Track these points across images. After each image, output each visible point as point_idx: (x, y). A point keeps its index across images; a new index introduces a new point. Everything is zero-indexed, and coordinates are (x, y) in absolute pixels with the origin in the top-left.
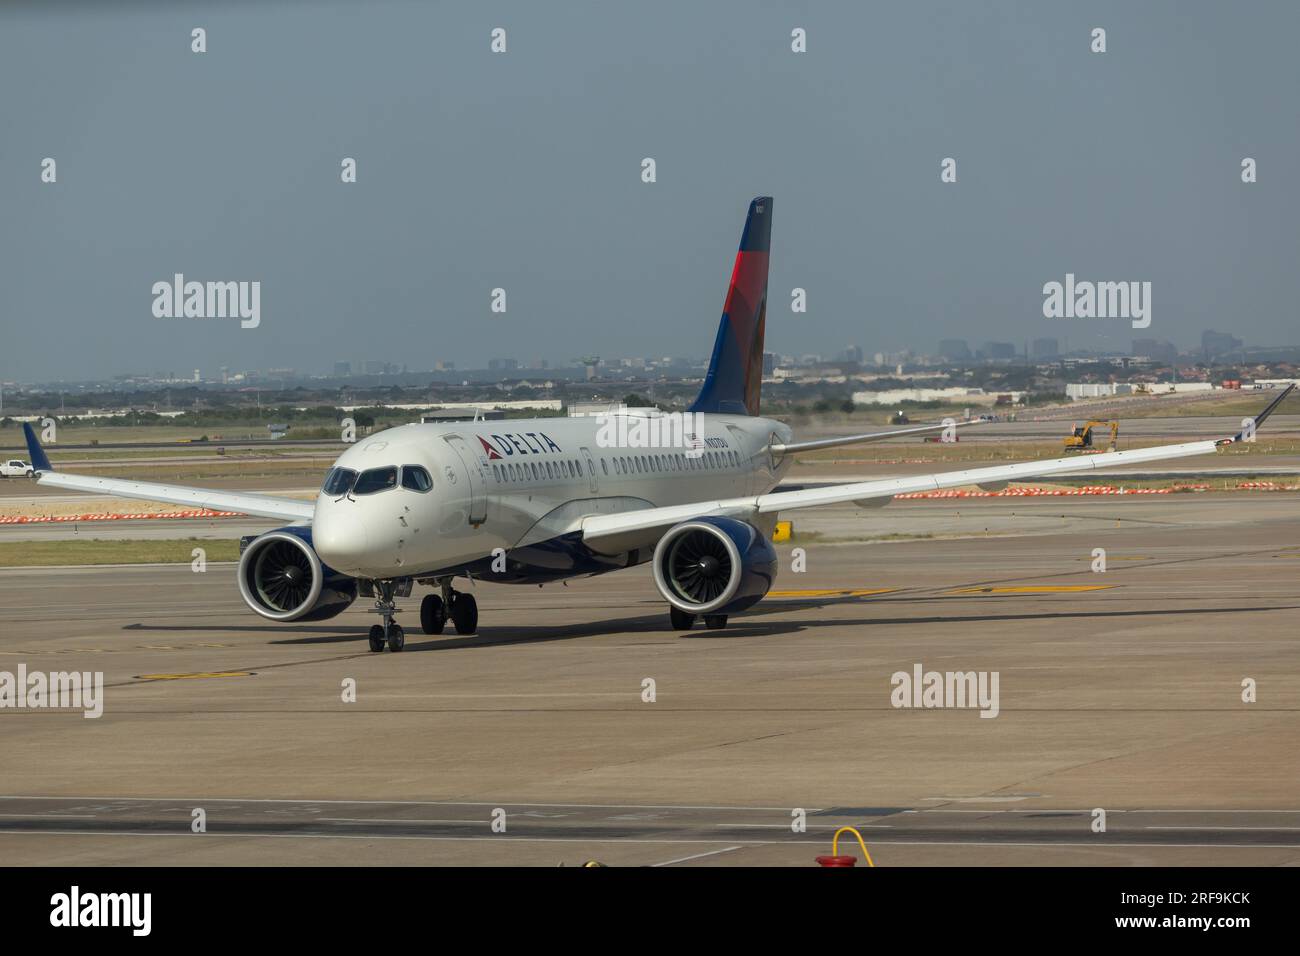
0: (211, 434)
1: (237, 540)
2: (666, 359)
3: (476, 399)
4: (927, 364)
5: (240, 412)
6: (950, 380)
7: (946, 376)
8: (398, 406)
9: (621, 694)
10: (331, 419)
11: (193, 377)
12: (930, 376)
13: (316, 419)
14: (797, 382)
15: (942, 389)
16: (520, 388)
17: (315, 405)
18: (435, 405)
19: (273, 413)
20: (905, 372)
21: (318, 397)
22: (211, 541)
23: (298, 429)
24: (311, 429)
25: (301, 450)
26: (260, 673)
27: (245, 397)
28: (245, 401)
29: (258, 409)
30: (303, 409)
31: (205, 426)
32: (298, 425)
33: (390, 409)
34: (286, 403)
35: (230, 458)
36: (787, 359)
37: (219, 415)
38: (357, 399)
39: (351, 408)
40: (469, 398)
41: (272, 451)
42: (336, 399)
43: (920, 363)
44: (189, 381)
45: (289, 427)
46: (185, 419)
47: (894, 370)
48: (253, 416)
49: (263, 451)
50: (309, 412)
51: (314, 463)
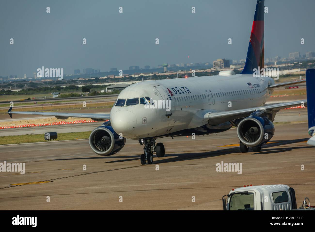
0: (32, 97)
1: (43, 134)
2: (192, 64)
3: (125, 81)
4: (285, 61)
5: (41, 88)
6: (293, 66)
7: (292, 65)
8: (98, 84)
9: (183, 183)
10: (75, 90)
11: (24, 77)
12: (287, 65)
13: (69, 90)
14: (238, 70)
15: (291, 70)
16: (140, 76)
17: (68, 85)
18: (111, 83)
19: (53, 89)
20: (277, 64)
21: (69, 82)
22: (33, 135)
23: (62, 94)
24: (67, 94)
25: (64, 101)
26: (54, 181)
27: (43, 83)
28: (44, 85)
29: (48, 87)
30: (64, 87)
31: (29, 94)
32: (63, 92)
33: (95, 86)
34: (58, 85)
35: (39, 105)
36: (234, 61)
37: (35, 90)
38: (83, 82)
39: (81, 86)
40: (122, 80)
41: (53, 102)
42: (76, 83)
43: (283, 61)
44: (22, 78)
45: (59, 93)
46: (22, 92)
47: (273, 64)
48: (46, 90)
49: (50, 102)
50: (67, 88)
51: (69, 106)
